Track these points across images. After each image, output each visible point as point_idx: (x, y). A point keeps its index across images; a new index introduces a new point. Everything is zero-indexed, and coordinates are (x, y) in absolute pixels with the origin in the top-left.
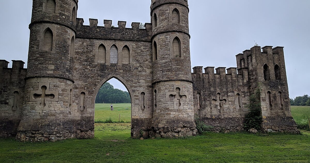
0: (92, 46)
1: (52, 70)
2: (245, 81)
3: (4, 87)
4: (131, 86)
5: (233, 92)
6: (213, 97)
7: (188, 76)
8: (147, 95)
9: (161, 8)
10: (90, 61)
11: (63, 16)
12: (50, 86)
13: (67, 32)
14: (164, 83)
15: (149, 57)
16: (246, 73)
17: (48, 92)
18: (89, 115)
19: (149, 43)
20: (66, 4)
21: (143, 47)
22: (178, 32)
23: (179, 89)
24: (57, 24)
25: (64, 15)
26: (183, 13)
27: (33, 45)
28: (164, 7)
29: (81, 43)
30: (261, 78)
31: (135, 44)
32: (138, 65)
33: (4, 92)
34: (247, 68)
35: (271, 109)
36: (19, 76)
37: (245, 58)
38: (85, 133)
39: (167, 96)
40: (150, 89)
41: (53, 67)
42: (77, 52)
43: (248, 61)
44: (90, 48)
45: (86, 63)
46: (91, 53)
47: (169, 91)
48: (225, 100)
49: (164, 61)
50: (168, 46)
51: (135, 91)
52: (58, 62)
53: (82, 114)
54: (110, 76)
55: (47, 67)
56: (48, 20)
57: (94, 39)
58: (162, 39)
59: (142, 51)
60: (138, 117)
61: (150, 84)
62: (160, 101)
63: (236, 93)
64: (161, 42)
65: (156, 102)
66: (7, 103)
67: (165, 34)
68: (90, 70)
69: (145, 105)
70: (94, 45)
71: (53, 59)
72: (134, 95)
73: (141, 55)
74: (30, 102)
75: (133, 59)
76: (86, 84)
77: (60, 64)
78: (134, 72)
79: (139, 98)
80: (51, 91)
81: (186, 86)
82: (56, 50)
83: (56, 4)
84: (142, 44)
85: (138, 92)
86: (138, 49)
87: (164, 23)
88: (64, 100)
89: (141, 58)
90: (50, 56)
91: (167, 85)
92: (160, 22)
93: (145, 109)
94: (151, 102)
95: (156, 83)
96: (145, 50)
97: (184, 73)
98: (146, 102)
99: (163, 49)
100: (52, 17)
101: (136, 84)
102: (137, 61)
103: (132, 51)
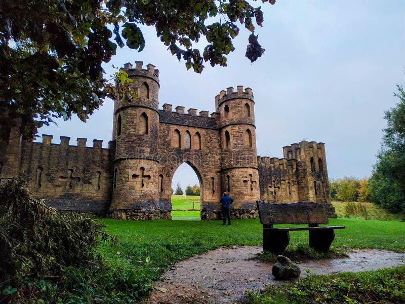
0: (168, 130)
1: (148, 152)
2: (294, 171)
3: (87, 166)
4: (203, 171)
5: (285, 180)
6: (269, 185)
8: (216, 180)
9: (234, 101)
10: (167, 144)
12: (147, 168)
14: (237, 169)
15: (217, 145)
16: (294, 164)
17: (145, 174)
18: (167, 197)
21: (212, 134)
22: (250, 125)
23: (251, 175)
24: (151, 109)
25: (155, 100)
26: (252, 108)
28: (237, 101)
30: (309, 170)
31: (205, 132)
32: (208, 151)
33: (87, 171)
34: (295, 160)
35: (317, 197)
36: (101, 156)
37: (294, 150)
38: (164, 214)
39: (242, 182)
40: (219, 174)
41: (148, 150)
43: (296, 153)
44: (166, 133)
46: (167, 137)
47: (243, 177)
48: (278, 187)
49: (237, 150)
50: (241, 136)
51: (206, 176)
52: (152, 145)
53: (161, 196)
55: (144, 150)
56: (143, 105)
57: (170, 124)
59: (211, 139)
60: (209, 201)
61: (219, 170)
62: (234, 186)
63: (287, 181)
65: (229, 187)
66: (90, 183)
67: (238, 126)
68: (167, 153)
69: (214, 190)
70: (170, 130)
71: (148, 143)
72: (205, 179)
73: (210, 142)
74: (128, 182)
75: (203, 146)
76: (164, 167)
77: (154, 148)
78: (205, 157)
79: (209, 183)
80: (148, 172)
81: (256, 173)
82: (151, 134)
83: (150, 90)
84: (211, 131)
85: (209, 177)
86: (208, 136)
87: (237, 116)
88: (156, 182)
89: (211, 145)
90: (146, 139)
91: (241, 171)
92: (233, 114)
93: (215, 194)
94: (219, 187)
95: (229, 169)
96: (214, 138)
97: (254, 161)
98: (216, 186)
99: (236, 139)
100: (147, 102)
101: (206, 169)
102: (207, 147)
103: (203, 138)
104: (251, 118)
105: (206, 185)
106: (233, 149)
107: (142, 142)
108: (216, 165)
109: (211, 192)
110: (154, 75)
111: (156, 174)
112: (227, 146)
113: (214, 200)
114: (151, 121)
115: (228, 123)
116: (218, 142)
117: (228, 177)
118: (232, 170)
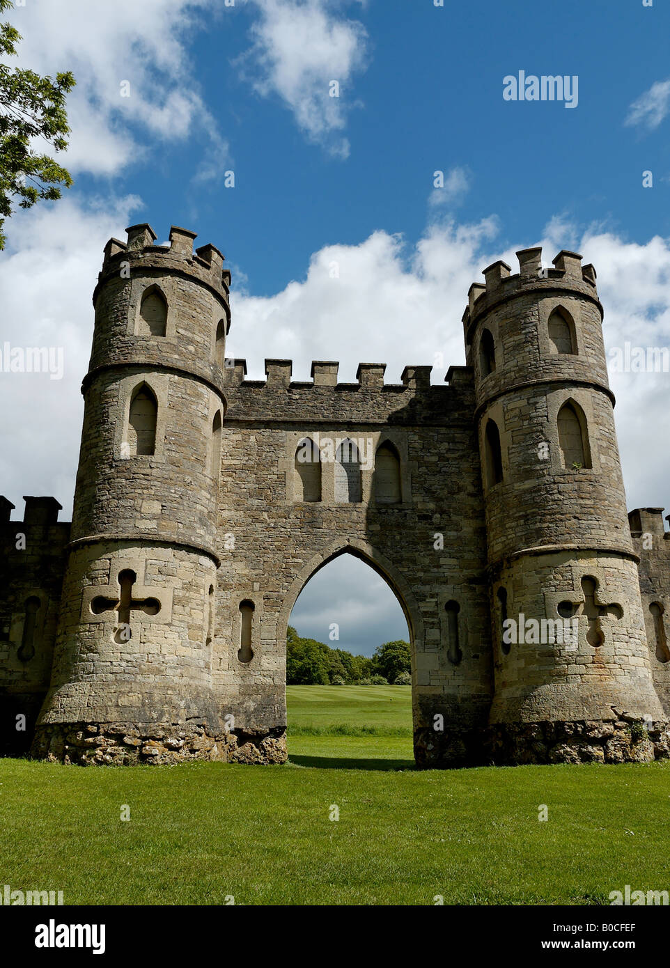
0: (275, 445)
1: (153, 518)
4: (409, 580)
7: (621, 536)
8: (467, 613)
9: (506, 310)
10: (269, 494)
11: (188, 344)
13: (199, 396)
14: (532, 560)
15: (467, 479)
17: (138, 591)
18: (268, 681)
19: (467, 432)
20: (199, 310)
21: (447, 444)
23: (592, 581)
24: (171, 369)
25: (191, 341)
26: (587, 322)
27: (96, 438)
28: (519, 306)
29: (238, 437)
32: (432, 506)
40: (478, 588)
41: (156, 507)
42: (228, 468)
44: (270, 454)
45: (256, 502)
47: (558, 588)
49: (529, 484)
50: (542, 431)
51: (427, 596)
52: (173, 491)
53: (243, 677)
54: (337, 545)
55: (138, 509)
56: (141, 358)
58: (517, 411)
60: (439, 692)
61: (477, 574)
64: (516, 419)
66: (4, 637)
67: (529, 392)
68: (269, 524)
69: (461, 648)
70: (283, 443)
71: (156, 483)
72: (422, 610)
73: (440, 472)
74: (81, 628)
75: (412, 487)
76: (257, 571)
77: (179, 500)
78: (419, 529)
79: (439, 623)
80: (151, 588)
81: (616, 571)
82: (167, 453)
83: (169, 308)
84: (442, 434)
85: (436, 600)
86: (429, 452)
87: (523, 357)
88: (191, 622)
89: (441, 483)
90: (148, 471)
91: (549, 567)
92: (506, 357)
93: (463, 663)
94: (483, 636)
95: (505, 562)
96: (453, 456)
97: (606, 523)
98: (467, 634)
99: (522, 444)
100: (156, 347)
101: (425, 572)
102: (426, 492)
103: (409, 460)
104: (584, 359)
105: (428, 630)
106: (513, 483)
107: (131, 482)
108: (467, 556)
109: (447, 659)
110: (190, 262)
111: (187, 595)
112: (498, 476)
113: (459, 686)
114: (170, 408)
115: (492, 393)
116: (474, 469)
117: (503, 594)
118: (514, 564)
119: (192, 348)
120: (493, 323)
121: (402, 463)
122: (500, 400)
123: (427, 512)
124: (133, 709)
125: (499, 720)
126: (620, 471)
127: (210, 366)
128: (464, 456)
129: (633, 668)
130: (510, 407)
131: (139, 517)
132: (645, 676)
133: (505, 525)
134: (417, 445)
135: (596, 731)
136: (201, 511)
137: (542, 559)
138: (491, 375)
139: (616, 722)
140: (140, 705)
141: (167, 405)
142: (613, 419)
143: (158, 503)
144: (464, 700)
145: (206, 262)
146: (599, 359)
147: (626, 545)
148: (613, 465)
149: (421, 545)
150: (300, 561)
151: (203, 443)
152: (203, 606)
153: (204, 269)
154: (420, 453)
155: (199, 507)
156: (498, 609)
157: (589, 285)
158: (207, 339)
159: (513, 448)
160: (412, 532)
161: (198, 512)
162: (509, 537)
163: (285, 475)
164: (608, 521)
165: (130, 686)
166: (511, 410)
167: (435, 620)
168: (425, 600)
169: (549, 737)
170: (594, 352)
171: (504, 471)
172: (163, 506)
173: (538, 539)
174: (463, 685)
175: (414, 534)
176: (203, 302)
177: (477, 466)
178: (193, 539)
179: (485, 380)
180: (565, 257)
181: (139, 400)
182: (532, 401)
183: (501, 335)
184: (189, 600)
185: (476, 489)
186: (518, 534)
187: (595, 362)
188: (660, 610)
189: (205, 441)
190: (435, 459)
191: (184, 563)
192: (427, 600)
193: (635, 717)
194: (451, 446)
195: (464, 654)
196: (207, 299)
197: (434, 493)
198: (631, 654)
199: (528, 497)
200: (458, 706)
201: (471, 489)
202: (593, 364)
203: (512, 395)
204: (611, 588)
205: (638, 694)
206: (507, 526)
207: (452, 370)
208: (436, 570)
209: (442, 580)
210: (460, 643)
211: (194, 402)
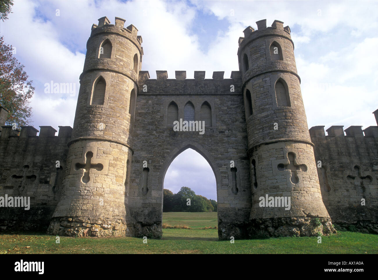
0: (159, 104)
1: (102, 130)
4: (215, 158)
6: (348, 173)
7: (305, 135)
8: (240, 172)
9: (252, 45)
10: (156, 124)
11: (120, 62)
12: (97, 152)
13: (124, 82)
14: (266, 146)
15: (239, 116)
17: (94, 160)
18: (154, 201)
20: (125, 49)
21: (231, 102)
22: (282, 71)
23: (292, 154)
24: (113, 71)
25: (121, 60)
26: (287, 48)
28: (257, 43)
29: (145, 101)
31: (218, 100)
32: (225, 127)
33: (46, 166)
38: (147, 228)
39: (275, 166)
40: (245, 161)
41: (103, 126)
42: (140, 113)
44: (157, 108)
45: (151, 127)
46: (158, 113)
47: (277, 158)
49: (264, 114)
50: (268, 92)
51: (222, 165)
52: (111, 119)
53: (144, 200)
54: (184, 144)
55: (96, 127)
56: (100, 67)
57: (163, 95)
58: (258, 85)
59: (229, 109)
60: (228, 206)
61: (244, 155)
62: (262, 176)
64: (258, 88)
65: (256, 180)
66: (47, 182)
67: (263, 76)
68: (156, 136)
69: (238, 187)
70: (163, 103)
71: (104, 116)
72: (220, 171)
73: (228, 113)
74: (70, 176)
75: (216, 120)
76: (151, 155)
77: (114, 123)
78: (219, 137)
79: (228, 176)
80: (99, 159)
81: (303, 150)
82: (109, 104)
83: (113, 47)
84: (229, 98)
85: (227, 166)
86: (223, 105)
87: (260, 62)
88: (117, 174)
89: (228, 118)
90: (101, 111)
91: (273, 149)
92: (253, 63)
93: (239, 193)
94: (247, 182)
95: (255, 148)
96: (233, 107)
97: (298, 129)
98: (240, 181)
99: (261, 98)
100: (106, 63)
101: (222, 155)
102: (222, 122)
103: (215, 109)
104: (286, 62)
105: (223, 180)
106: (257, 114)
107: (94, 116)
108: (240, 148)
109: (232, 192)
110: (123, 31)
111: (116, 163)
112: (251, 113)
113: (237, 204)
114: (111, 86)
115: (248, 79)
116: (242, 112)
117: (254, 162)
118: (258, 149)
119: (122, 63)
120: (248, 51)
121: (212, 110)
122: (251, 81)
123: (223, 130)
124: (88, 211)
125: (253, 218)
126: (304, 108)
127: (130, 71)
128: (238, 107)
129: (313, 193)
130: (255, 83)
131: (96, 130)
132: (318, 196)
133: (254, 132)
134: (218, 103)
135: (296, 222)
136: (123, 128)
137: (270, 146)
138: (247, 71)
139: (305, 217)
140: (92, 209)
141: (110, 85)
142: (300, 87)
143: (104, 124)
144: (239, 210)
145: (130, 31)
146: (292, 63)
147: (308, 139)
148: (300, 105)
149: (220, 144)
150: (169, 151)
151: (125, 101)
152: (123, 168)
153: (129, 33)
154: (219, 106)
155: (122, 126)
156: (252, 169)
157: (287, 33)
158: (129, 60)
159: (256, 100)
160: (216, 138)
161: (122, 129)
162: (256, 137)
163: (163, 116)
164: (299, 129)
165: (88, 201)
166: (256, 84)
167: (226, 175)
168: (222, 167)
169: (275, 225)
170: (290, 59)
171: (253, 110)
172: (106, 125)
173: (268, 137)
174: (239, 203)
175: (217, 139)
176: (128, 46)
177: (244, 111)
178: (119, 140)
179: (245, 74)
180: (276, 23)
181: (99, 84)
182: (264, 80)
183: (251, 55)
184: (116, 165)
185: (243, 120)
186: (260, 136)
187: (291, 63)
188: (325, 169)
189: (126, 100)
190: (226, 108)
191: (114, 149)
192: (223, 167)
193: (314, 215)
194: (233, 103)
195: (239, 190)
196: (129, 45)
197: (225, 122)
198: (312, 187)
199: (264, 119)
200: (236, 213)
201: (241, 120)
202: (290, 64)
203: (256, 78)
204: (301, 157)
205: (315, 204)
206: (255, 133)
207: (233, 73)
208: (226, 154)
209: (229, 158)
210: (237, 185)
211: (122, 84)
